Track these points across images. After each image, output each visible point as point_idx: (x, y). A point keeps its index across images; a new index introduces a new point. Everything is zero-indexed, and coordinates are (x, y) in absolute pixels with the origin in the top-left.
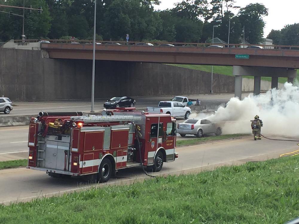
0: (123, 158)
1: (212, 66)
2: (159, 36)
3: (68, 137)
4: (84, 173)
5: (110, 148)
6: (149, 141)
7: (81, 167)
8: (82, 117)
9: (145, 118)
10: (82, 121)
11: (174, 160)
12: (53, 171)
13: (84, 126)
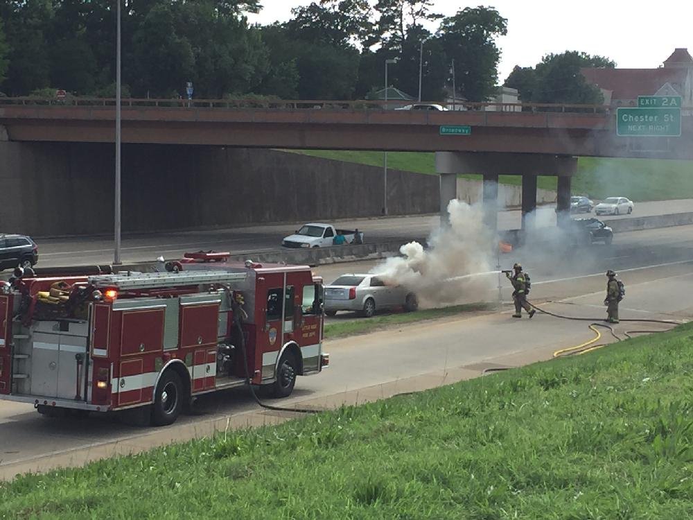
0: (208, 368)
1: (386, 152)
2: (262, 85)
3: (83, 323)
4: (124, 404)
5: (179, 346)
6: (265, 328)
7: (116, 392)
8: (114, 278)
9: (255, 276)
10: (114, 286)
11: (320, 370)
12: (50, 403)
13: (119, 297)
